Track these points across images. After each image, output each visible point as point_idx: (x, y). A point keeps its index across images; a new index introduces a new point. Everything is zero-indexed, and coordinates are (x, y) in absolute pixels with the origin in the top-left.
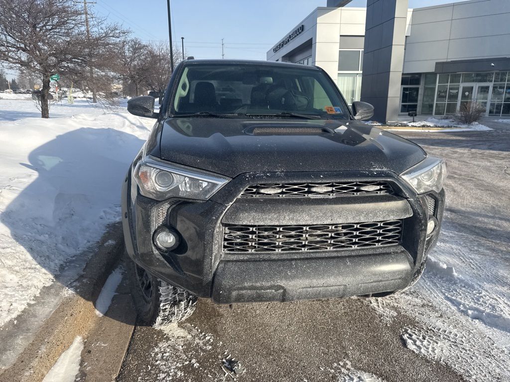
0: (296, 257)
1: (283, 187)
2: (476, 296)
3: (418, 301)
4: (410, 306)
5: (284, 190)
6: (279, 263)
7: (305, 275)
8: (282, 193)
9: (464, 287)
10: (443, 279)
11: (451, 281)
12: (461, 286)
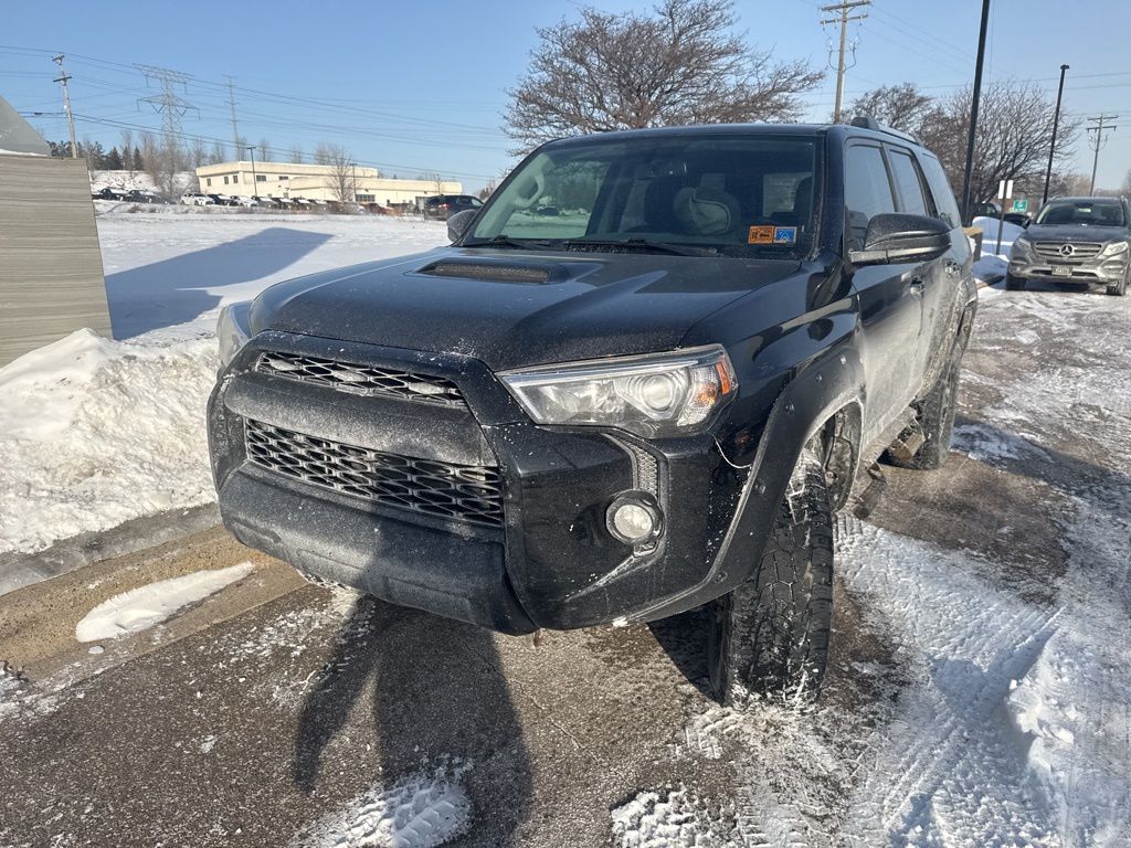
0: (317, 495)
1: (303, 362)
2: (1011, 834)
3: (828, 763)
4: (784, 762)
5: (304, 368)
6: (287, 496)
7: (306, 527)
8: (301, 372)
9: (1024, 802)
10: (999, 760)
11: (1010, 774)
12: (1020, 795)
